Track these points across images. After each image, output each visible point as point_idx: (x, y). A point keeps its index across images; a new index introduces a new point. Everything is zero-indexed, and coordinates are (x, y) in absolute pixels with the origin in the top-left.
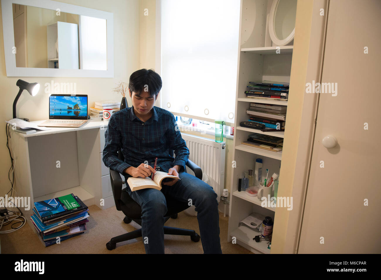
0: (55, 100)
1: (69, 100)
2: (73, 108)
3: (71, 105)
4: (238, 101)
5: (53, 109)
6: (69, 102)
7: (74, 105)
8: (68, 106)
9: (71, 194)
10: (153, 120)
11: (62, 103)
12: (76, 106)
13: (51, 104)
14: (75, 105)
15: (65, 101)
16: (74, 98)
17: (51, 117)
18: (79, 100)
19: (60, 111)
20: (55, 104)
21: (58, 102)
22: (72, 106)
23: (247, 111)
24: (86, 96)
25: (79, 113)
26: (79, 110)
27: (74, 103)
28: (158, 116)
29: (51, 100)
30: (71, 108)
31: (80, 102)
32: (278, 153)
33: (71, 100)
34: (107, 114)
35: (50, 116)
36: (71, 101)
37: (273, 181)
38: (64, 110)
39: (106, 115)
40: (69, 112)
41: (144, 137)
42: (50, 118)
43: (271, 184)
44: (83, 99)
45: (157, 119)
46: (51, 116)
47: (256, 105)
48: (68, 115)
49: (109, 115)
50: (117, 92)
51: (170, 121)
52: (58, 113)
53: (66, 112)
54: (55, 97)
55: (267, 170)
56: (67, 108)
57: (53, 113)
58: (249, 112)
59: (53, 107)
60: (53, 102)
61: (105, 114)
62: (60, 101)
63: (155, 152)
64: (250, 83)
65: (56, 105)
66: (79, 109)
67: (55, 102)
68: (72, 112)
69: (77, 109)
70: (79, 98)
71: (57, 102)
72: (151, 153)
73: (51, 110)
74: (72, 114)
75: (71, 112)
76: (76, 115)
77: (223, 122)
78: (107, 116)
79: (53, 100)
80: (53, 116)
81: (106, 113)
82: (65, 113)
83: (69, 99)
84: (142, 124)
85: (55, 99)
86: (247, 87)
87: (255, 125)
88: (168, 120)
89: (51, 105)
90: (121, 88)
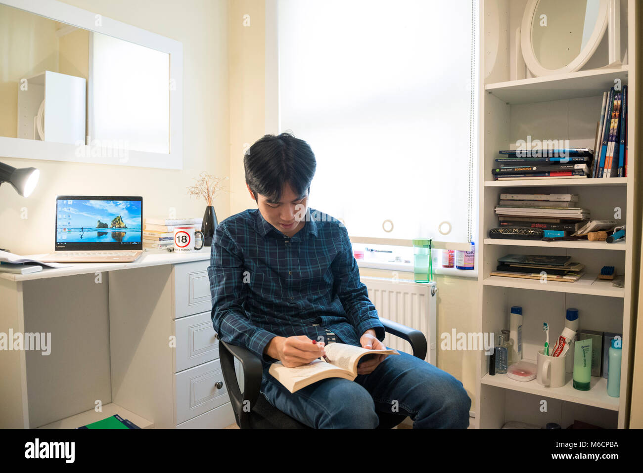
0: (69, 209)
1: (101, 208)
2: (110, 225)
3: (105, 219)
4: (485, 187)
5: (65, 229)
6: (102, 212)
7: (113, 218)
8: (99, 221)
9: (115, 416)
10: (308, 234)
11: (84, 214)
12: (117, 220)
13: (59, 216)
14: (115, 219)
15: (92, 210)
16: (114, 203)
17: (58, 245)
18: (124, 207)
19: (81, 233)
20: (69, 216)
21: (78, 213)
22: (108, 221)
23: (497, 209)
24: (140, 199)
25: (124, 236)
26: (124, 230)
27: (112, 215)
28: (318, 227)
29: (59, 209)
30: (105, 226)
31: (126, 212)
32: (575, 283)
33: (104, 209)
34: (184, 238)
35: (56, 243)
36: (107, 210)
37: (565, 343)
38: (91, 229)
39: (181, 239)
40: (100, 234)
41: (290, 269)
42: (57, 249)
43: (561, 351)
44: (131, 205)
45: (315, 233)
46: (60, 243)
47: (513, 197)
48: (98, 241)
49: (188, 239)
50: (196, 195)
51: (341, 237)
52: (75, 237)
53: (95, 234)
54: (70, 202)
55: (545, 324)
56: (97, 224)
57: (64, 237)
58: (500, 211)
59: (65, 223)
60: (65, 212)
61: (179, 237)
62: (82, 212)
63: (315, 301)
64: (500, 152)
65: (70, 219)
66: (123, 228)
67: (70, 213)
68: (107, 235)
69: (120, 227)
70: (124, 204)
71: (74, 213)
72: (308, 302)
73: (59, 230)
74: (108, 239)
75: (106, 233)
76: (116, 240)
77: (430, 241)
78: (184, 241)
79: (66, 209)
80: (63, 243)
81: (181, 235)
82: (91, 236)
83: (101, 206)
84: (286, 242)
85: (70, 205)
86: (497, 160)
87: (525, 232)
88: (336, 235)
89: (60, 219)
90: (204, 186)
